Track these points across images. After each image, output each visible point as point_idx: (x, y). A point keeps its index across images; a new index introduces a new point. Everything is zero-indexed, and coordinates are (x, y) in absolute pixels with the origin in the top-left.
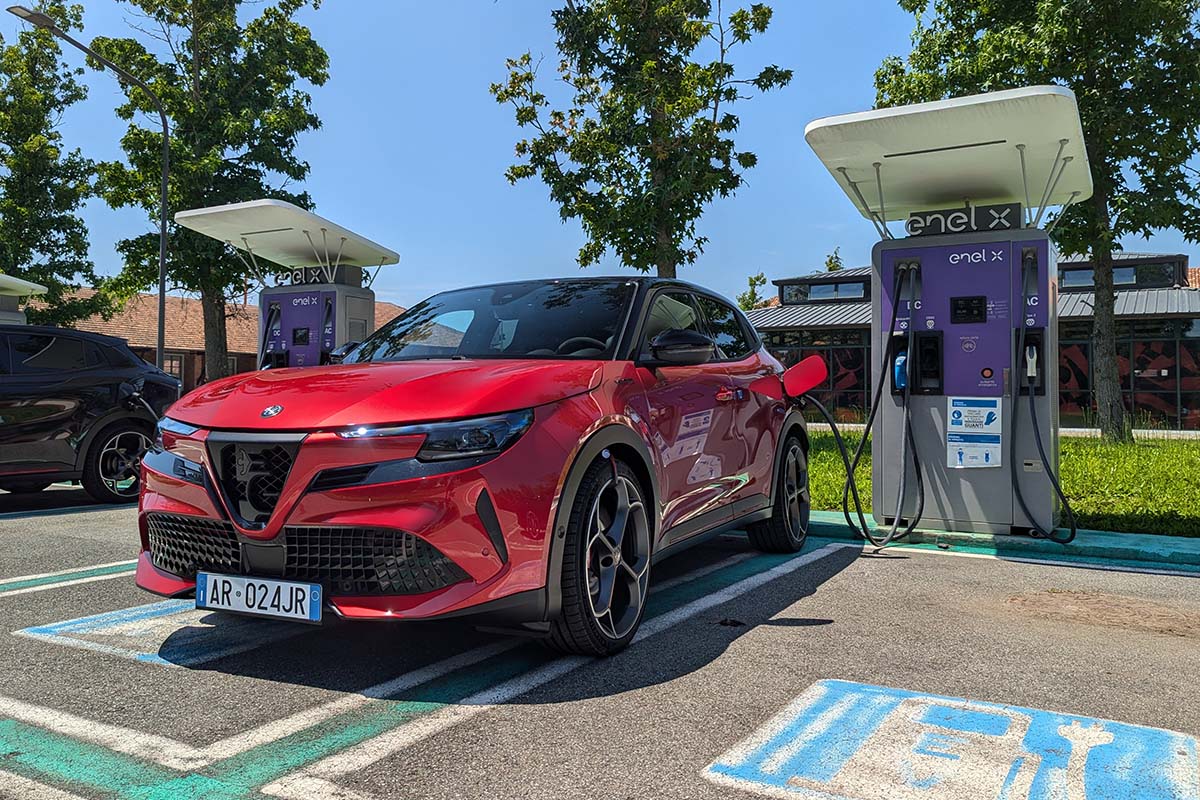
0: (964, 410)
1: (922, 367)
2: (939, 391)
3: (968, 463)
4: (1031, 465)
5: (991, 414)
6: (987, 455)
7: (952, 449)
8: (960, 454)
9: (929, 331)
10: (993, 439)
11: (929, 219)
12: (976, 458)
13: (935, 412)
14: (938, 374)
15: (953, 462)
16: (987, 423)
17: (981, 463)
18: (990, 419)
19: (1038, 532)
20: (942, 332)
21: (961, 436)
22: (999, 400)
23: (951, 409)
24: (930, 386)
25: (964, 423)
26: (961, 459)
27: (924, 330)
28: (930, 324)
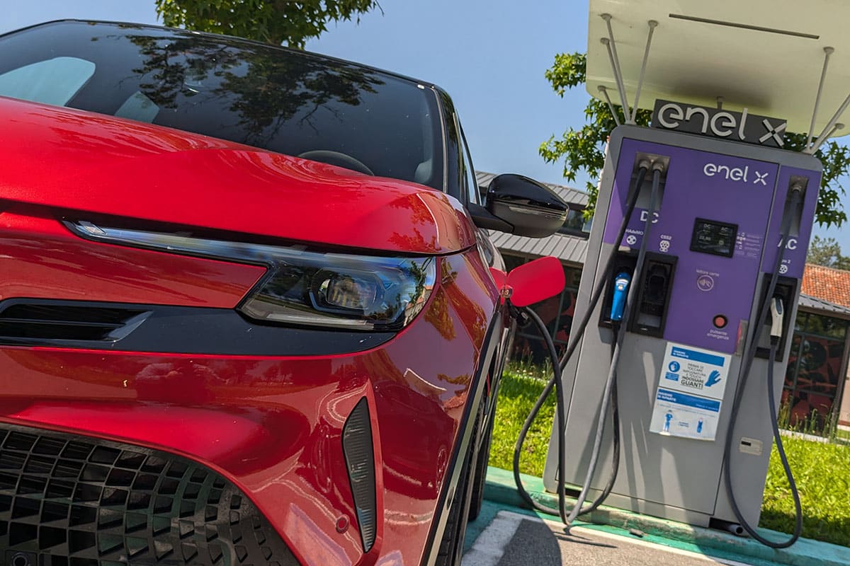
0: (684, 363)
1: (644, 299)
2: (658, 333)
3: (676, 430)
4: (749, 444)
5: (715, 374)
6: (700, 424)
7: (660, 409)
8: (669, 417)
9: (663, 255)
10: (711, 405)
11: (690, 112)
12: (686, 425)
13: (648, 359)
14: (660, 312)
15: (658, 425)
16: (709, 384)
17: (690, 433)
18: (713, 380)
19: (742, 529)
20: (677, 258)
21: (675, 395)
22: (728, 358)
23: (668, 358)
24: (647, 324)
25: (680, 379)
26: (668, 424)
27: (654, 251)
28: (664, 246)
